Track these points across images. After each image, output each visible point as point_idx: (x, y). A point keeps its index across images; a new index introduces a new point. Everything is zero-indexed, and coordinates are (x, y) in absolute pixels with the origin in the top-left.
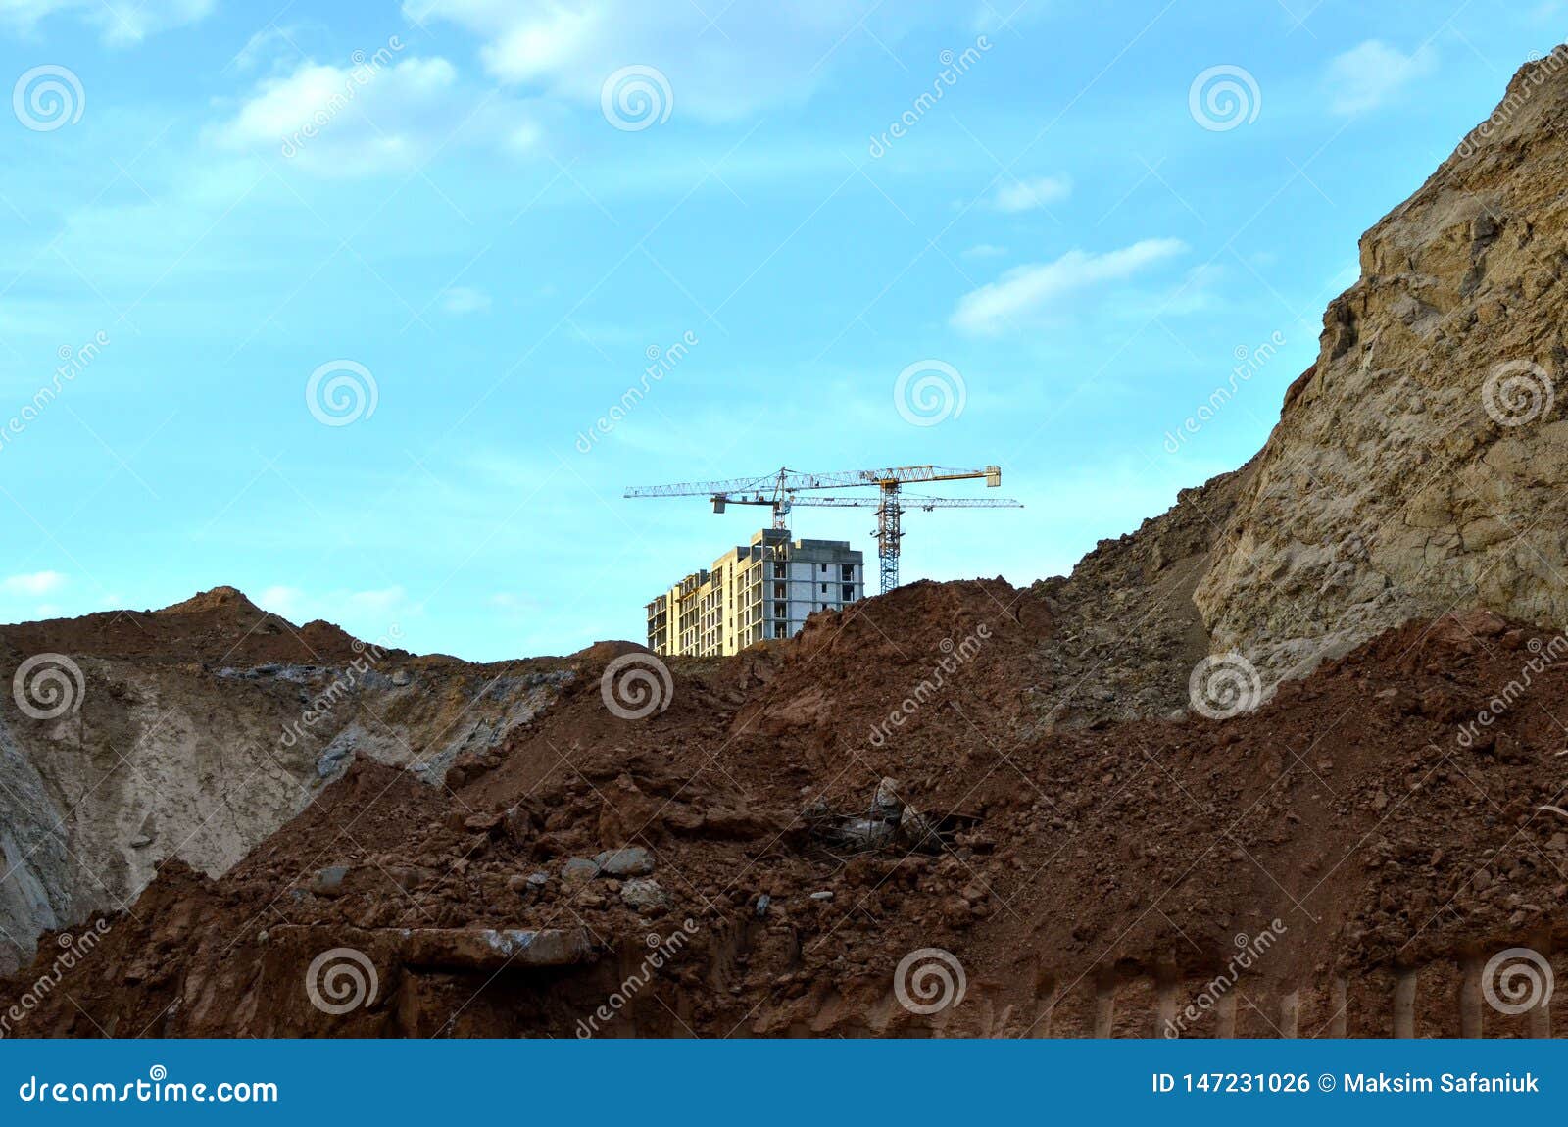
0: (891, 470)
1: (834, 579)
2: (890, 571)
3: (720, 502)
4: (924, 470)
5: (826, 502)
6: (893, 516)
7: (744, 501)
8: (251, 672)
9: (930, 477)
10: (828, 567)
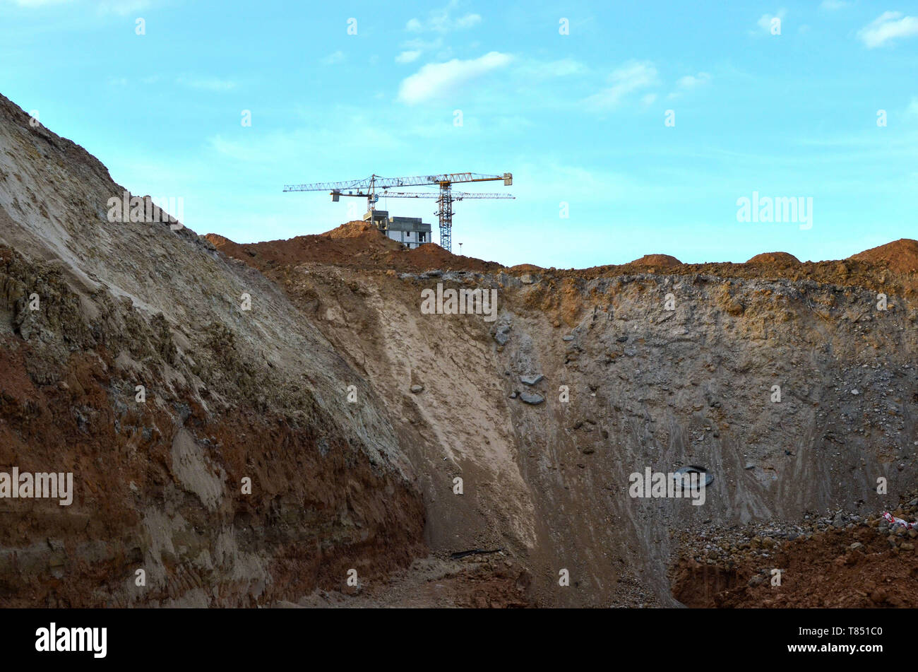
0: (446, 175)
1: (414, 241)
2: (446, 236)
3: (336, 195)
4: (467, 176)
5: (399, 195)
6: (448, 203)
7: (351, 194)
8: (423, 275)
9: (470, 179)
10: (411, 233)
